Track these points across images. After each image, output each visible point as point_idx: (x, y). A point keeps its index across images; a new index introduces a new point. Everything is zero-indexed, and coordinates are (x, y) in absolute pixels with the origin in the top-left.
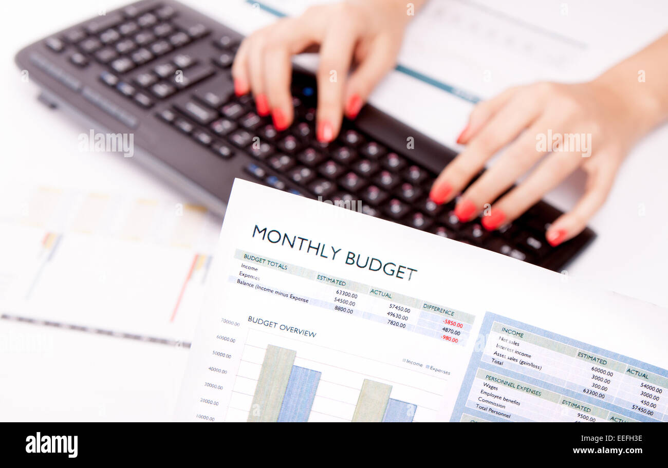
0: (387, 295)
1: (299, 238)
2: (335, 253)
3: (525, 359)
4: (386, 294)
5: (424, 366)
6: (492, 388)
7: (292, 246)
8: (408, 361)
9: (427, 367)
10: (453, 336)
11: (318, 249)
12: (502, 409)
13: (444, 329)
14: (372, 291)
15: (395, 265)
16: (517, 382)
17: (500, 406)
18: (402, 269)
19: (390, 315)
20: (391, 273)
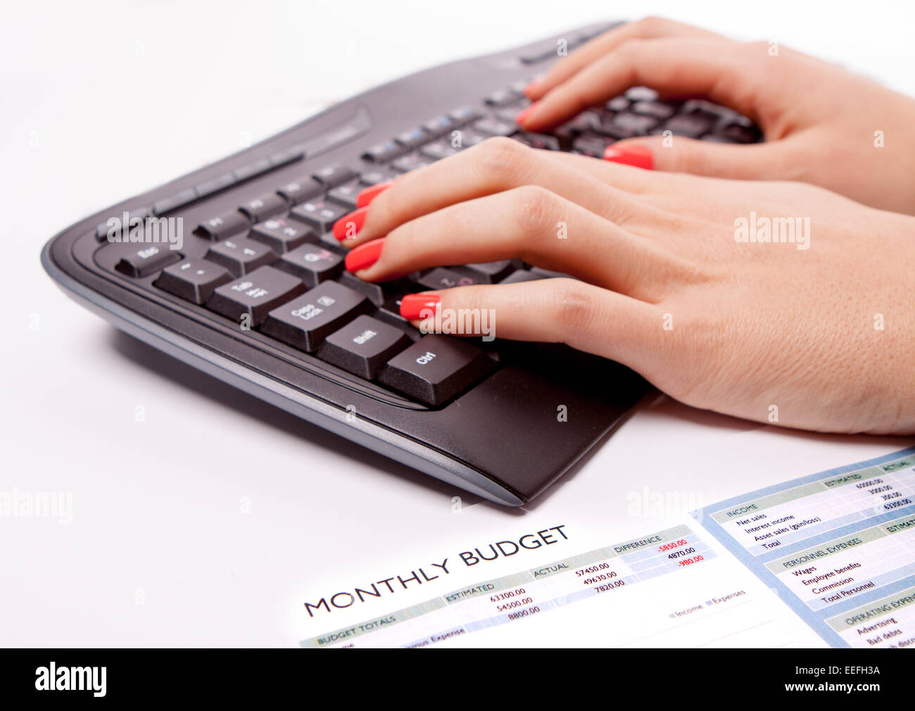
0: (560, 567)
1: (378, 583)
2: (443, 566)
3: (793, 522)
4: (557, 567)
5: (705, 605)
6: (808, 571)
7: (378, 595)
8: (679, 614)
9: (709, 603)
10: (691, 556)
11: (416, 577)
12: (851, 583)
13: (670, 557)
14: (536, 574)
15: (532, 536)
16: (821, 546)
17: (845, 581)
18: (544, 535)
19: (589, 583)
20: (536, 544)
